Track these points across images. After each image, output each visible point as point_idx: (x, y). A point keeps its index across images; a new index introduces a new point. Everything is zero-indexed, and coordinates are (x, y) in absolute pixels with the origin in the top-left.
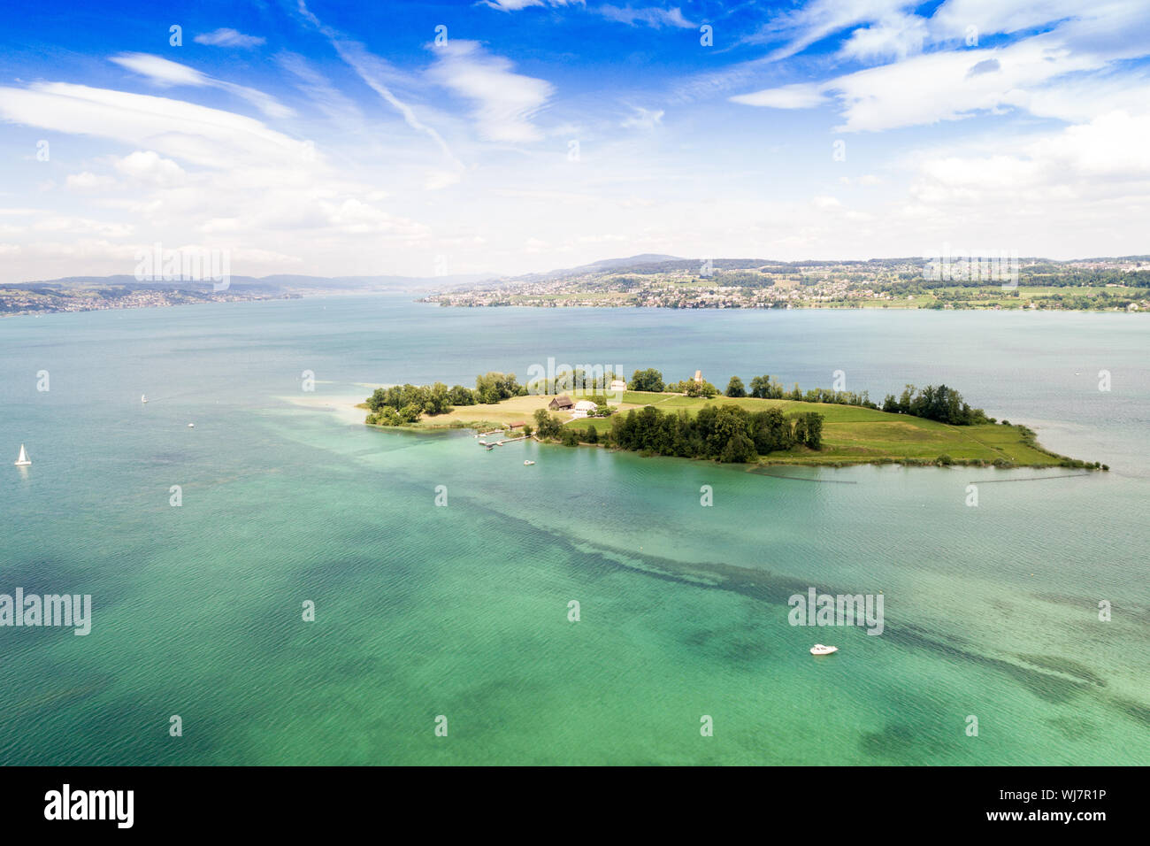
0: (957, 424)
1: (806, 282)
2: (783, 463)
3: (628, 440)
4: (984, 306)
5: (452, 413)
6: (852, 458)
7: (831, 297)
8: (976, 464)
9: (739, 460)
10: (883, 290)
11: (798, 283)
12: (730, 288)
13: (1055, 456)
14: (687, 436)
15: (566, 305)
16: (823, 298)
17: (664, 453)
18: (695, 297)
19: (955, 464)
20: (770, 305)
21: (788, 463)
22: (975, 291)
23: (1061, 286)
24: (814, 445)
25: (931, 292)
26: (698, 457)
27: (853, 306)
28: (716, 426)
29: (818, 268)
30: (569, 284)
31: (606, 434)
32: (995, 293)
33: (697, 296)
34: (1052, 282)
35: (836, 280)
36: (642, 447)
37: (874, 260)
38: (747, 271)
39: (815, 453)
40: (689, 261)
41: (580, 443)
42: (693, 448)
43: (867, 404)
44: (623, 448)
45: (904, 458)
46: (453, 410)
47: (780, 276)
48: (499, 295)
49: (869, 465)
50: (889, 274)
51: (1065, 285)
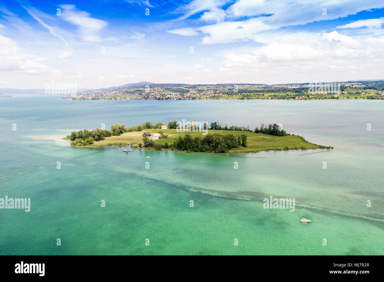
0: (280, 136)
1: (200, 91)
2: (237, 152)
3: (181, 147)
4: (256, 98)
5: (105, 140)
6: (257, 149)
7: (210, 96)
8: (296, 149)
9: (223, 152)
10: (225, 94)
11: (197, 91)
12: (176, 93)
13: (316, 145)
14: (203, 144)
15: (120, 99)
16: (207, 96)
17: (195, 151)
18: (165, 96)
19: (290, 149)
20: (191, 98)
21: (239, 152)
22: (252, 94)
23: (275, 92)
24: (244, 145)
25: (240, 94)
26: (208, 152)
27: (217, 99)
28: (214, 141)
29: (202, 87)
30: (119, 92)
31: (171, 145)
32: (258, 95)
33: (166, 96)
34: (272, 91)
35: (209, 91)
36: (186, 149)
37: (218, 84)
38: (180, 87)
39: (245, 148)
40: (160, 84)
41: (162, 149)
42: (206, 149)
43: (249, 131)
44: (178, 150)
45: (274, 148)
46: (105, 139)
47: (191, 89)
48: (94, 96)
49: (264, 151)
50: (225, 89)
51: (276, 92)
